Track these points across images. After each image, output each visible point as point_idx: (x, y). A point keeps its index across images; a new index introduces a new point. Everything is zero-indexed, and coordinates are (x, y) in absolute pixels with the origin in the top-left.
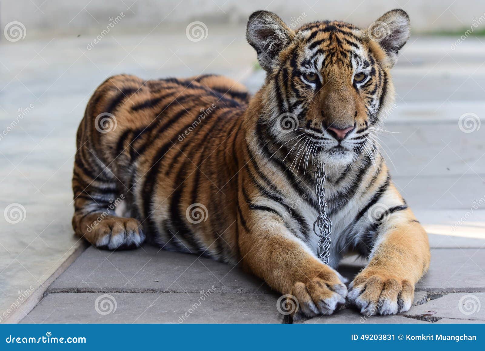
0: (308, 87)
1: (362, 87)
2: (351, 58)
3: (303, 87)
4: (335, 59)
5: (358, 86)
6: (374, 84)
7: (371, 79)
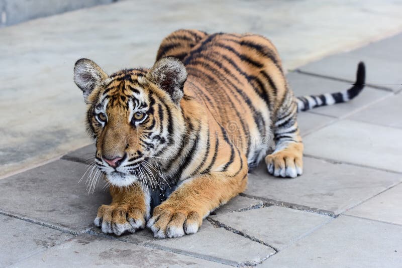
0: (100, 125)
1: (140, 124)
2: (129, 100)
3: (96, 125)
4: (115, 102)
5: (137, 123)
6: (151, 121)
7: (148, 117)
